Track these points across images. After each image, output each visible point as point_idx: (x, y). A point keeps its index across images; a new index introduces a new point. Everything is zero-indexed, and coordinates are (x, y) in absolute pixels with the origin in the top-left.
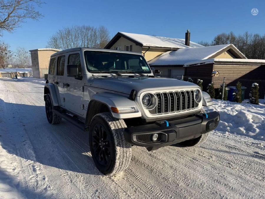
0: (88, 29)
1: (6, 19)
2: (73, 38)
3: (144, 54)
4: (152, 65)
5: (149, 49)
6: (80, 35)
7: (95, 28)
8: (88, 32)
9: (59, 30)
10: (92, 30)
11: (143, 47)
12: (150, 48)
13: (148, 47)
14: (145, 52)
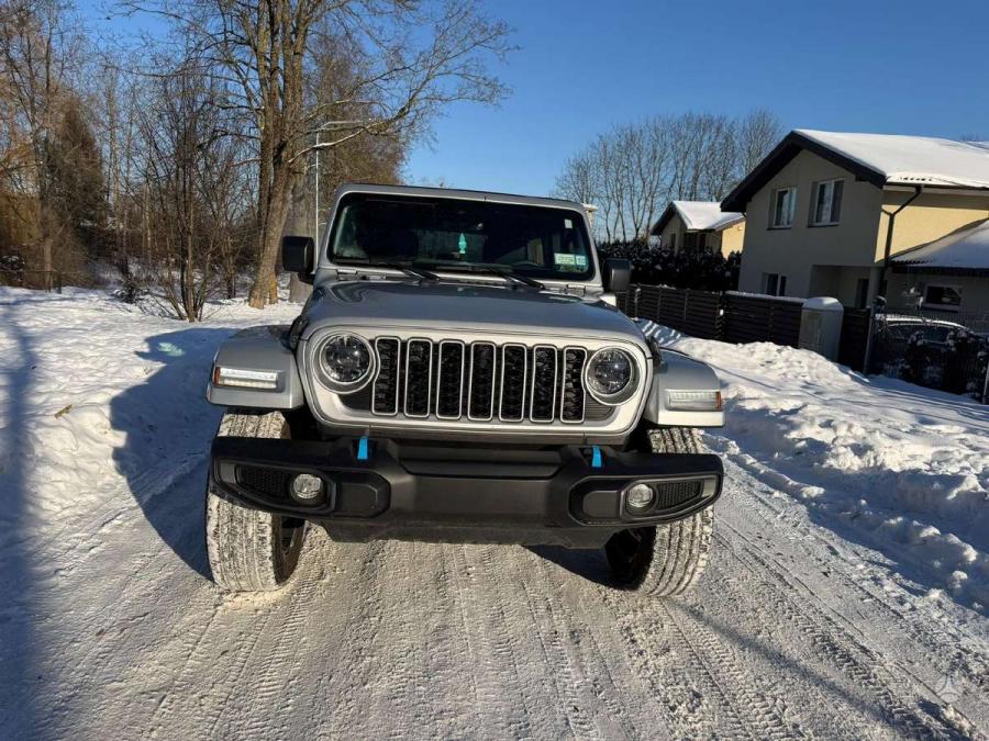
0: (704, 125)
1: (403, 109)
2: (644, 160)
3: (892, 216)
4: (924, 265)
5: (918, 194)
6: (669, 150)
7: (730, 119)
8: (701, 138)
9: (598, 134)
10: (718, 129)
11: (885, 187)
12: (924, 190)
13: (913, 190)
14: (899, 207)
